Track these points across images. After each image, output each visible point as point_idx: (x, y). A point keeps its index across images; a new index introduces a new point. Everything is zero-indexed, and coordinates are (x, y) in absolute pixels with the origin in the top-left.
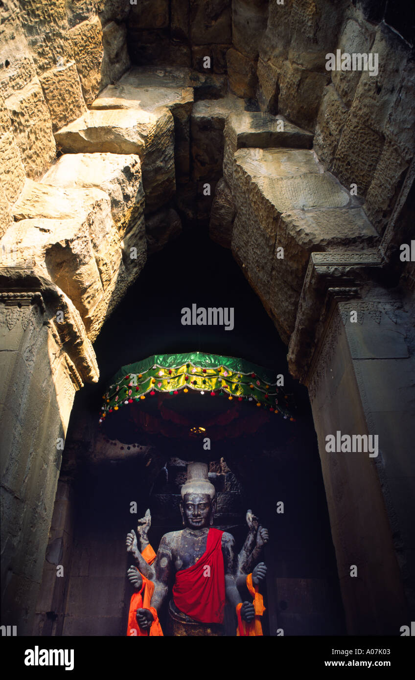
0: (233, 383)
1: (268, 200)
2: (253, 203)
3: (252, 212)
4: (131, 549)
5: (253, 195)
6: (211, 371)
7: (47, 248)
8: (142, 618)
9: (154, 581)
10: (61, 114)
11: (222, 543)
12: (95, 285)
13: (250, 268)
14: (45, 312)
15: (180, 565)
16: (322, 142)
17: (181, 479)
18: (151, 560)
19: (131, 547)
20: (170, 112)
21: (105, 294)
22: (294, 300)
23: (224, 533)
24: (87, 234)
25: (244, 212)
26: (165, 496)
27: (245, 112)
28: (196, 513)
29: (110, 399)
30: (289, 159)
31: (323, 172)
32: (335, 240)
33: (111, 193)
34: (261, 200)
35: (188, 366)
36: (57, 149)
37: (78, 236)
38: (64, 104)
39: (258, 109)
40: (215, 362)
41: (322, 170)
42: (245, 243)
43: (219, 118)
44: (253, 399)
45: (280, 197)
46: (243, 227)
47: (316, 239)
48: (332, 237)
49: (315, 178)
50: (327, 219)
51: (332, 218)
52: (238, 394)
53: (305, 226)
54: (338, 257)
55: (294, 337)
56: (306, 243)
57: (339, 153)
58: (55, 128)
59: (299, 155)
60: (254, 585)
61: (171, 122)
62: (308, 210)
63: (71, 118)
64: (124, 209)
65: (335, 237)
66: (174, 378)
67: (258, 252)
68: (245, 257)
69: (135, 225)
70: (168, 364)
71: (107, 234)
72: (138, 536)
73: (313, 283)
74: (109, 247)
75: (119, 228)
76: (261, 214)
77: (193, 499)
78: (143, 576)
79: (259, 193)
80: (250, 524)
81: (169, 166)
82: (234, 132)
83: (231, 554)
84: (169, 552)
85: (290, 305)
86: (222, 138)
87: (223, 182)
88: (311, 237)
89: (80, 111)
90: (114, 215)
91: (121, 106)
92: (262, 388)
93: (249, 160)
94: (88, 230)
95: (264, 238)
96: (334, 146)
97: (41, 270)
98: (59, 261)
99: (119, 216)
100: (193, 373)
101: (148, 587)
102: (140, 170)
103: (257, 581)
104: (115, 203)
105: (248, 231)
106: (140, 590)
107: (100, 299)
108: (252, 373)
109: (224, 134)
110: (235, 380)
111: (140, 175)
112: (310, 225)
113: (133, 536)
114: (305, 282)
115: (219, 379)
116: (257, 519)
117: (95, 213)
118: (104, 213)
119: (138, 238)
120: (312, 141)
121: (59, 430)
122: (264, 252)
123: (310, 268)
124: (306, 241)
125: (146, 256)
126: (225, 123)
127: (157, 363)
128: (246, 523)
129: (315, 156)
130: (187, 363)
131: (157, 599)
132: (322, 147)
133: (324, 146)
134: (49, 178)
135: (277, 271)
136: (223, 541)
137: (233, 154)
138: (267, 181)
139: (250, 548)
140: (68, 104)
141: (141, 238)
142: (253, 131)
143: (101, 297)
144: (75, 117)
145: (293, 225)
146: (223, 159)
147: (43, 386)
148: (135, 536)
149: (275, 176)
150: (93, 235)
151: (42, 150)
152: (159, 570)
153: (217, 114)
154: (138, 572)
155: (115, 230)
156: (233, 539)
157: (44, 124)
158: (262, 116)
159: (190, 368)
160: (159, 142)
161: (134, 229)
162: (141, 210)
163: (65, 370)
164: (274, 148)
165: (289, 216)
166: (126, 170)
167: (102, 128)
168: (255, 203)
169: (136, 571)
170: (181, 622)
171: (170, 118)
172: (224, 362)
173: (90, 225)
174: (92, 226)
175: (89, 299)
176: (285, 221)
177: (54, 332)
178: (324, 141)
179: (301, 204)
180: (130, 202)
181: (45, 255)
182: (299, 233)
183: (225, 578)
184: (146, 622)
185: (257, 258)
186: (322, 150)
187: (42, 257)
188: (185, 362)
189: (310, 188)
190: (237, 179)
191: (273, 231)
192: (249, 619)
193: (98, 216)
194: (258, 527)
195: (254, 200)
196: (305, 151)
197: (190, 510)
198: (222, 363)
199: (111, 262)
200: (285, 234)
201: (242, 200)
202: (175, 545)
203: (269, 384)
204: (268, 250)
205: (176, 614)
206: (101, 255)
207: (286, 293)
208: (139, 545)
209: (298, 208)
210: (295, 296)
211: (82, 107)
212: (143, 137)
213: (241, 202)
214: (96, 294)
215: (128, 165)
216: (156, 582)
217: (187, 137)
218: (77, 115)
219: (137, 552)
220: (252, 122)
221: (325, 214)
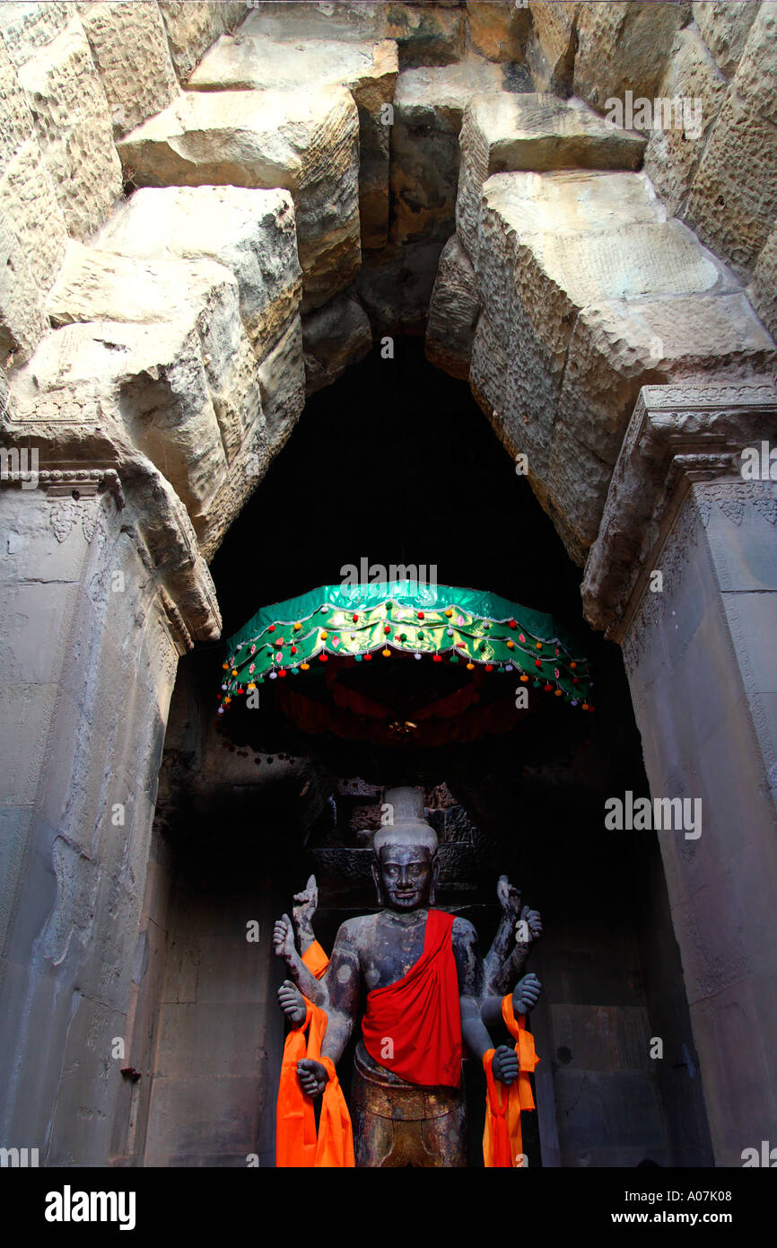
0: (474, 638)
1: (553, 282)
2: (521, 288)
3: (517, 308)
4: (284, 949)
5: (522, 273)
6: (432, 616)
7: (122, 381)
8: (308, 1076)
9: (326, 1007)
10: (129, 101)
11: (453, 937)
12: (214, 453)
13: (507, 418)
14: (124, 506)
15: (376, 978)
16: (666, 155)
17: (362, 820)
18: (320, 970)
19: (282, 945)
20: (350, 95)
21: (230, 472)
22: (598, 478)
23: (457, 920)
24: (197, 354)
25: (500, 306)
26: (333, 852)
27: (505, 93)
28: (404, 882)
29: (239, 669)
30: (594, 194)
31: (664, 221)
32: (689, 359)
33: (238, 271)
34: (537, 282)
35: (389, 607)
36: (125, 177)
37: (182, 357)
38: (135, 79)
39: (529, 87)
40: (439, 598)
41: (661, 214)
42: (498, 369)
43: (451, 107)
44: (514, 667)
45: (578, 276)
46: (497, 336)
47: (650, 360)
48: (683, 354)
49: (649, 234)
50: (673, 318)
51: (682, 316)
52: (485, 658)
53: (628, 334)
54: (695, 394)
55: (597, 550)
56: (630, 367)
57: (700, 178)
58: (119, 132)
59: (614, 185)
60: (517, 1016)
61: (354, 118)
62: (634, 300)
63: (149, 110)
64: (263, 303)
65: (688, 355)
66: (364, 629)
67: (528, 387)
68: (498, 397)
69: (284, 334)
70: (350, 603)
71: (234, 353)
72: (295, 925)
73: (643, 446)
74: (237, 380)
75: (255, 342)
76: (536, 310)
77: (397, 854)
78: (306, 999)
79: (534, 267)
80: (505, 902)
81: (350, 213)
82: (482, 138)
83: (471, 958)
84: (354, 956)
85: (589, 490)
86: (456, 150)
87: (456, 245)
88: (639, 356)
89: (167, 95)
90: (244, 315)
91: (249, 83)
92: (528, 648)
93: (513, 199)
94: (199, 346)
95: (541, 358)
96: (690, 163)
97: (113, 426)
98: (146, 407)
99: (255, 317)
100: (399, 620)
101: (316, 1019)
102: (294, 223)
103: (522, 1009)
104: (245, 290)
105: (507, 345)
106: (301, 1025)
107: (222, 482)
108: (510, 620)
109: (461, 143)
110: (478, 633)
111: (293, 232)
112: (639, 330)
113: (287, 925)
114: (624, 445)
115: (450, 631)
116: (519, 892)
117: (212, 311)
118: (227, 312)
119: (289, 360)
120: (642, 153)
121: (152, 729)
122: (540, 386)
123: (637, 418)
124: (629, 363)
125: (303, 397)
126: (464, 120)
127: (330, 601)
128: (498, 901)
129: (648, 186)
130: (386, 601)
131: (334, 1043)
132: (663, 167)
133: (670, 165)
134: (112, 238)
135: (566, 423)
136: (455, 934)
137: (481, 185)
138: (550, 242)
139: (505, 947)
140: (142, 79)
141: (295, 360)
142: (522, 136)
143: (224, 477)
144: (158, 109)
145: (605, 333)
146: (455, 198)
147: (124, 648)
148: (290, 927)
149: (565, 230)
150: (208, 356)
151: (96, 178)
152: (336, 990)
153: (446, 99)
154: (298, 992)
155: (246, 345)
156: (474, 930)
157: (97, 124)
158: (540, 101)
159: (394, 611)
160: (331, 162)
161: (282, 343)
162: (295, 305)
163: (160, 618)
164: (562, 172)
165: (597, 312)
166: (268, 222)
167: (216, 133)
168: (525, 287)
169: (295, 989)
170: (380, 1083)
171: (350, 109)
172: (457, 599)
173: (202, 335)
174: (206, 339)
175: (202, 481)
176: (586, 323)
177: (142, 546)
178: (669, 153)
179: (619, 288)
180: (274, 288)
181: (119, 397)
182: (615, 347)
183: (459, 1003)
184: (315, 1084)
185: (524, 399)
186: (664, 172)
187: (113, 400)
188: (383, 600)
189: (638, 255)
190: (488, 239)
191: (561, 343)
192: (509, 1078)
193: (218, 317)
194: (521, 908)
195: (524, 281)
196: (627, 176)
197: (391, 875)
198: (453, 600)
199: (241, 409)
200: (587, 350)
201: (496, 281)
202: (366, 941)
203: (543, 640)
204: (548, 382)
205: (369, 1069)
206: (224, 396)
207: (582, 466)
208: (298, 942)
209: (613, 296)
210: (601, 472)
211: (170, 85)
212: (299, 151)
213: (494, 285)
214: (216, 472)
215: (271, 212)
216: (330, 1010)
217: (385, 151)
218: (161, 103)
219: (294, 955)
220: (520, 115)
221: (667, 308)
